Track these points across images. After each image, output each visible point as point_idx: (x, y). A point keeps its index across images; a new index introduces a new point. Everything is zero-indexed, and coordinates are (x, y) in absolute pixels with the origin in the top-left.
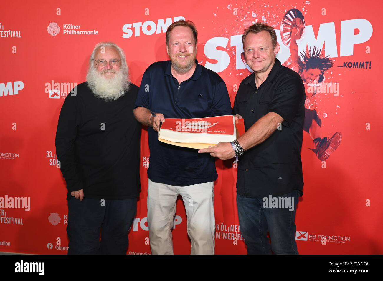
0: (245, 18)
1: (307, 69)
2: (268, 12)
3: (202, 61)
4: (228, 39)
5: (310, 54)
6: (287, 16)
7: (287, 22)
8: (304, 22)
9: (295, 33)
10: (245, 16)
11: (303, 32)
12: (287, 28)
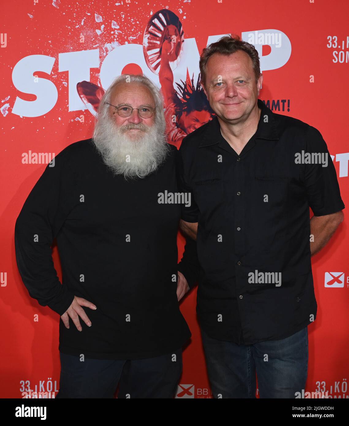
0: (82, 24)
1: (189, 111)
2: (123, 14)
3: (9, 97)
4: (53, 60)
5: (193, 86)
6: (153, 21)
7: (154, 32)
8: (183, 33)
9: (167, 51)
10: (83, 20)
11: (180, 50)
12: (155, 42)
